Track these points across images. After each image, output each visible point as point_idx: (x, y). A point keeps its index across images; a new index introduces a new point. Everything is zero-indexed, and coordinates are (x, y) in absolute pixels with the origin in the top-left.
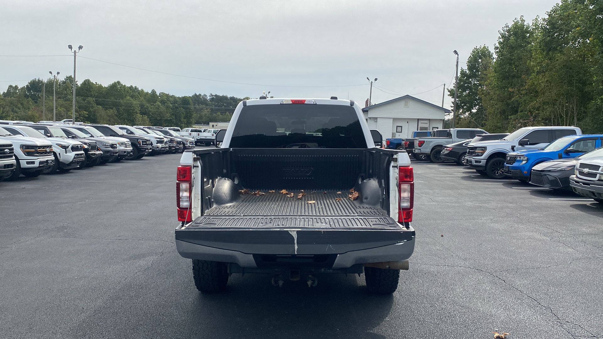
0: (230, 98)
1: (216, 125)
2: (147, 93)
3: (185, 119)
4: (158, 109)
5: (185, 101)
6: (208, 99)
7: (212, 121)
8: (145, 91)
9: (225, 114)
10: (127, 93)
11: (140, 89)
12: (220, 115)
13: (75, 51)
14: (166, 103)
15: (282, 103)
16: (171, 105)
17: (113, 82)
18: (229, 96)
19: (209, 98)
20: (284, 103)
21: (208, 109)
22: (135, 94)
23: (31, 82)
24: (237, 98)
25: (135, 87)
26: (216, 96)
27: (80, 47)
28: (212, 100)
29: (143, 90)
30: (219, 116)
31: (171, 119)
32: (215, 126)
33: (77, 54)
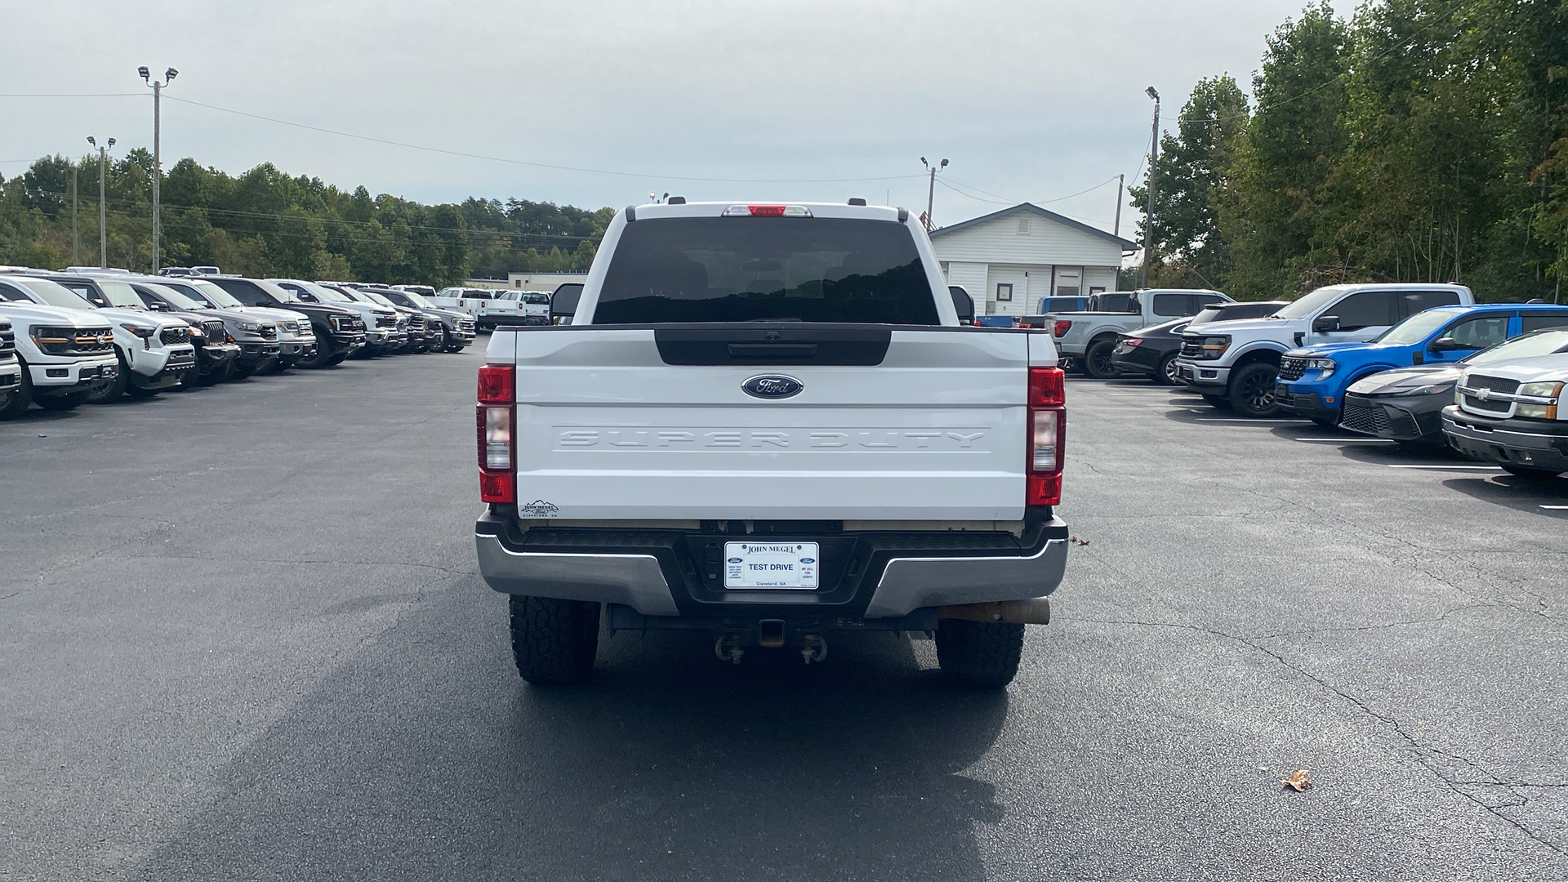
0: (562, 210)
1: (527, 282)
2: (346, 196)
3: (445, 265)
4: (375, 237)
5: (444, 216)
6: (503, 212)
7: (515, 270)
8: (341, 190)
9: (549, 253)
10: (292, 195)
11: (326, 185)
12: (536, 253)
13: (157, 83)
14: (395, 221)
15: (725, 214)
16: (407, 227)
17: (255, 167)
18: (559, 205)
19: (506, 210)
20: (731, 214)
21: (505, 239)
22: (312, 198)
23: (38, 164)
24: (580, 211)
25: (314, 179)
26: (525, 203)
27: (171, 74)
28: (515, 213)
29: (334, 188)
30: (532, 256)
31: (407, 265)
32: (523, 283)
33: (161, 90)
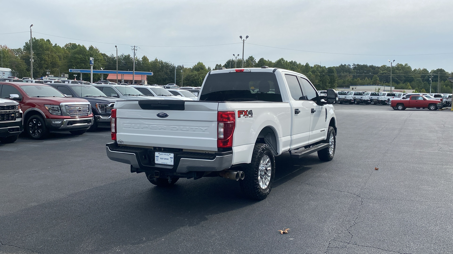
0: (369, 66)
1: (355, 88)
2: (303, 65)
3: (330, 84)
4: (310, 77)
5: (331, 70)
6: (351, 68)
7: (352, 85)
8: (302, 64)
9: (364, 80)
10: (288, 66)
11: (298, 63)
12: (360, 80)
13: (244, 40)
14: (316, 72)
16: (319, 74)
17: (279, 59)
18: (368, 65)
19: (352, 67)
20: (231, 72)
21: (351, 76)
22: (294, 67)
24: (375, 66)
25: (294, 62)
26: (358, 65)
27: (247, 37)
28: (355, 68)
29: (300, 64)
30: (358, 80)
31: (318, 84)
32: (354, 89)
